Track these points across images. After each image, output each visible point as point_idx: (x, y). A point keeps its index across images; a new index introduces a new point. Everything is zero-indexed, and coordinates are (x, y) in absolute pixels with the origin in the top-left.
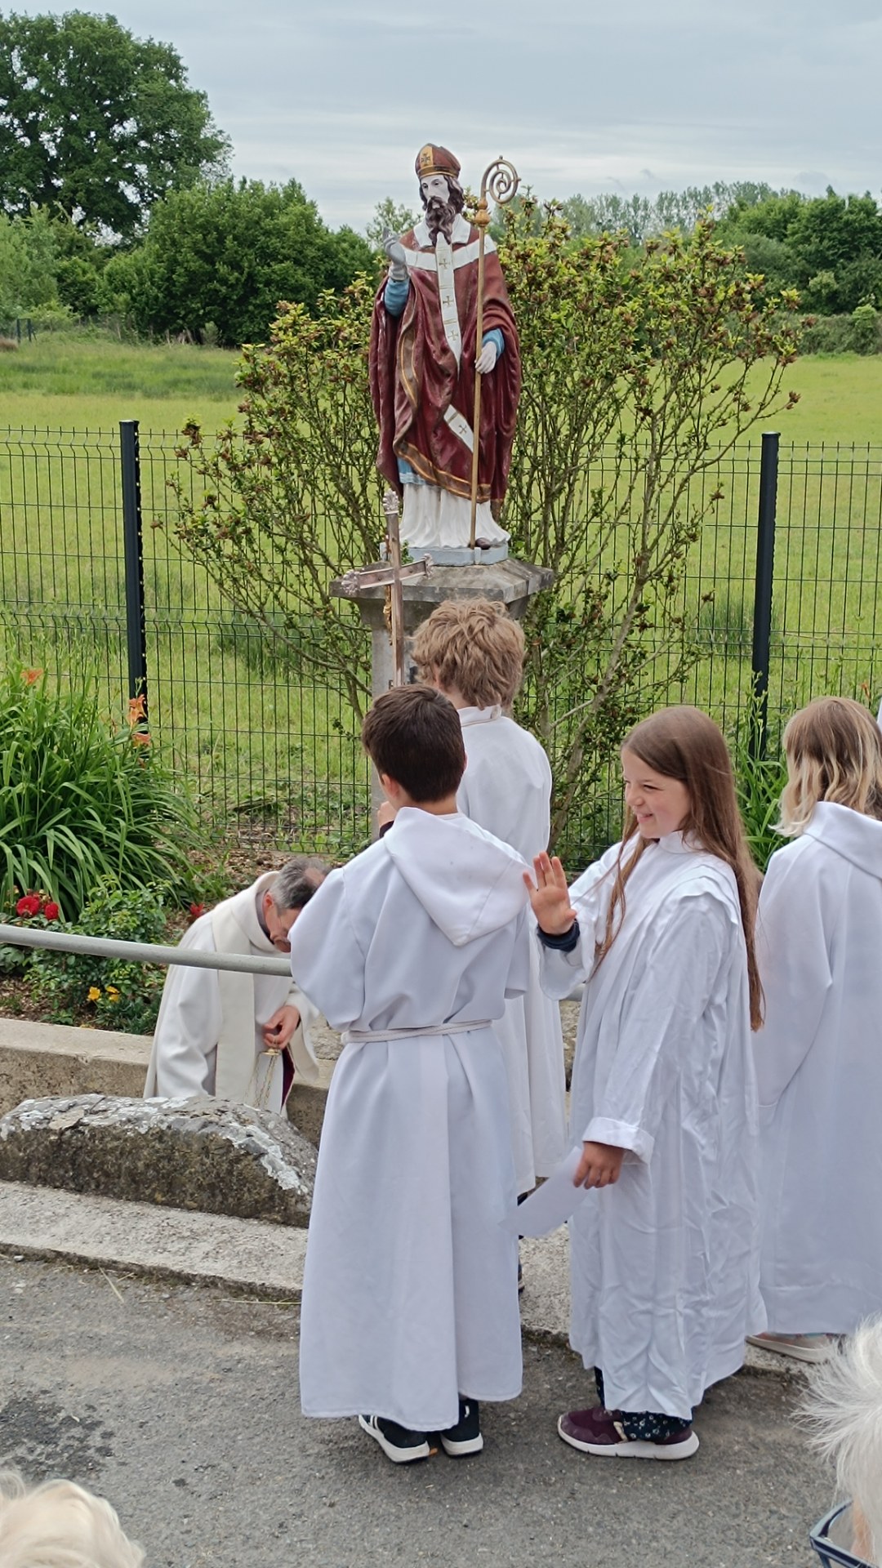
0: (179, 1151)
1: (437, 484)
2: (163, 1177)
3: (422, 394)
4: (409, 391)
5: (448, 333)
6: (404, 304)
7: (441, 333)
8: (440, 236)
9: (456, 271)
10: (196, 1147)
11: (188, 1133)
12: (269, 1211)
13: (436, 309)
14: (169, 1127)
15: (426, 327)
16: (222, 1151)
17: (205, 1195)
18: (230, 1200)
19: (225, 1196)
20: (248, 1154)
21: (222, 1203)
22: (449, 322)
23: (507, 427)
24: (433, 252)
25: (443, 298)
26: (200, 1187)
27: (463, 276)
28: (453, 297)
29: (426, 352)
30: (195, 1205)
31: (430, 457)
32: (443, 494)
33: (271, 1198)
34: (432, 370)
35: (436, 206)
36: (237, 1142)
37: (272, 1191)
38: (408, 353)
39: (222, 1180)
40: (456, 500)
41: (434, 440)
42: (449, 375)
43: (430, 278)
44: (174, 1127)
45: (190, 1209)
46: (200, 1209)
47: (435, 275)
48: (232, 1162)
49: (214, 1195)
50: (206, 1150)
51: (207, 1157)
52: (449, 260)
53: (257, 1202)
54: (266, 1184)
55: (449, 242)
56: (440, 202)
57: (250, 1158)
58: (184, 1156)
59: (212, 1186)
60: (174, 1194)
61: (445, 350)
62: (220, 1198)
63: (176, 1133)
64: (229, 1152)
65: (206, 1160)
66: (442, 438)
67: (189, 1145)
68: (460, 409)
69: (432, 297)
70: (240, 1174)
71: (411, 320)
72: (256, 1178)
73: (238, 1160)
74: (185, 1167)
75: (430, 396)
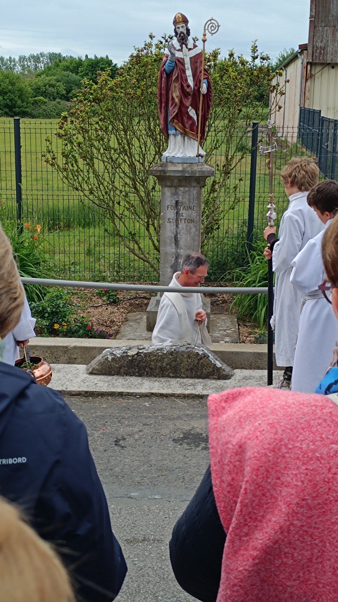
0: (179, 358)
1: (184, 134)
2: (173, 368)
3: (181, 101)
4: (177, 100)
5: (189, 80)
6: (173, 70)
7: (187, 80)
8: (184, 46)
9: (190, 58)
10: (185, 356)
11: (182, 351)
12: (213, 375)
13: (184, 71)
14: (175, 350)
15: (182, 78)
16: (195, 356)
17: (189, 372)
18: (198, 373)
19: (196, 372)
20: (205, 356)
21: (195, 374)
22: (189, 76)
23: (207, 114)
24: (182, 51)
25: (186, 68)
26: (187, 370)
27: (193, 60)
28: (190, 67)
29: (182, 87)
30: (185, 376)
31: (183, 124)
32: (186, 138)
33: (213, 371)
34: (184, 93)
35: (182, 35)
36: (201, 353)
37: (214, 368)
38: (175, 87)
39: (195, 366)
40: (190, 140)
41: (185, 118)
42: (190, 95)
43: (181, 61)
44: (177, 350)
45: (183, 378)
46: (187, 377)
47: (183, 59)
48: (199, 360)
49: (192, 372)
50: (189, 357)
51: (189, 359)
52: (188, 54)
53: (208, 372)
54: (212, 366)
55: (187, 48)
56: (184, 34)
57: (205, 358)
58: (181, 359)
59: (191, 369)
60: (177, 373)
61: (189, 86)
62: (194, 373)
63: (178, 352)
64: (197, 356)
65: (189, 360)
66: (187, 117)
67: (183, 355)
68: (193, 107)
69: (182, 67)
70: (202, 364)
71: (176, 75)
72: (208, 364)
73: (201, 359)
74: (181, 363)
75: (184, 102)
